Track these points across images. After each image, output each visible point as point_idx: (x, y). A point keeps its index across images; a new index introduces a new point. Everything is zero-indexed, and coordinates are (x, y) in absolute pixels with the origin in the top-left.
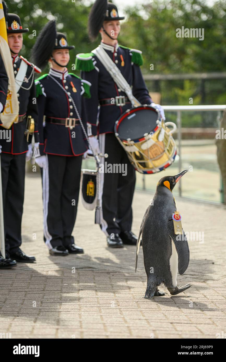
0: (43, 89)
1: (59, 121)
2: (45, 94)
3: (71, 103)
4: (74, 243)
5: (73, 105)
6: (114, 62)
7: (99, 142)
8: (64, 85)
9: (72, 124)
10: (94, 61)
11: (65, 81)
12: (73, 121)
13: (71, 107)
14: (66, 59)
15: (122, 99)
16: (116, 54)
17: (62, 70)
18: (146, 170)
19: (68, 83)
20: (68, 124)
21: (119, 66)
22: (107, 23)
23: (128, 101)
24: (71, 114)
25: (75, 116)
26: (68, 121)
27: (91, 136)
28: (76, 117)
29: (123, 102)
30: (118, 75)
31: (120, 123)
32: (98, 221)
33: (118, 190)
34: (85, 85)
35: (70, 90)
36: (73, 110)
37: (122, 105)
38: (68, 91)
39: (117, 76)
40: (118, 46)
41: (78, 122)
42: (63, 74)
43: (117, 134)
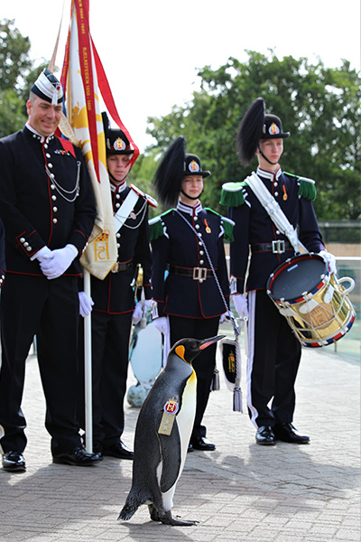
0: (165, 228)
1: (186, 272)
2: (167, 235)
3: (202, 248)
4: (204, 437)
5: (204, 251)
6: (273, 194)
7: (248, 302)
8: (194, 223)
9: (203, 276)
10: (244, 193)
11: (195, 218)
12: (203, 272)
13: (201, 252)
14: (197, 189)
15: (281, 244)
16: (276, 184)
17: (193, 203)
18: (310, 341)
19: (200, 221)
20: (197, 276)
21: (279, 199)
22: (264, 141)
23: (290, 246)
24: (202, 262)
25: (206, 265)
26: (197, 271)
27: (235, 294)
28: (209, 267)
29: (281, 249)
30: (277, 212)
31: (276, 277)
32: (237, 407)
33: (276, 366)
34: (226, 225)
35: (202, 230)
36: (204, 257)
37: (281, 252)
38: (198, 231)
39: (275, 213)
40: (279, 173)
41: (210, 273)
42: (194, 209)
43: (269, 292)
